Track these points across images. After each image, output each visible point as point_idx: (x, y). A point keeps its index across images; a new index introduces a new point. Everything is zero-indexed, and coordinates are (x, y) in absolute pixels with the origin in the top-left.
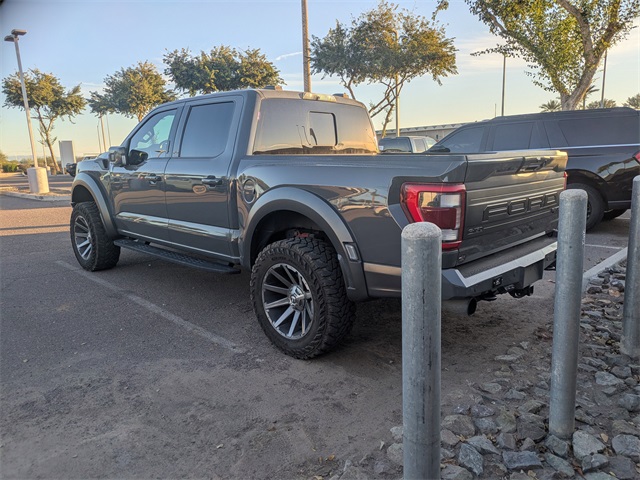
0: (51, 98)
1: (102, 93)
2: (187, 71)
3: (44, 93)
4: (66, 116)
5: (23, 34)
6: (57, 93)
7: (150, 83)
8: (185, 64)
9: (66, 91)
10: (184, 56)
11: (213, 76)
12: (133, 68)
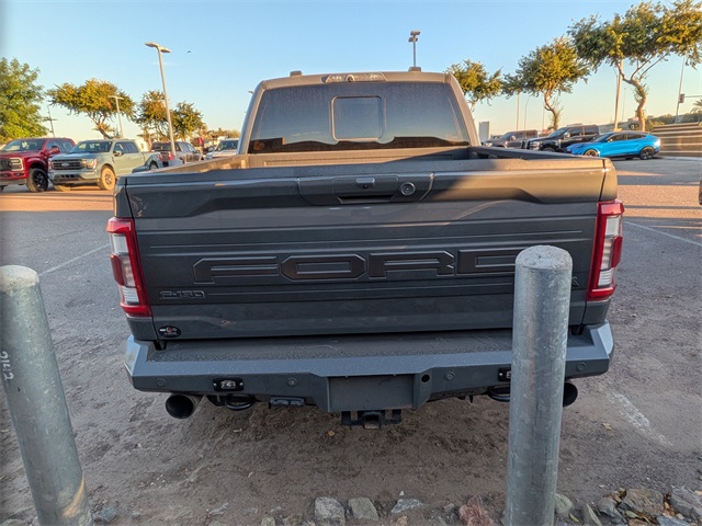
0: (475, 85)
1: (514, 75)
2: (591, 40)
3: (469, 80)
4: (485, 100)
5: (418, 33)
6: (480, 79)
7: (561, 59)
8: (589, 33)
9: (488, 76)
10: (592, 23)
11: (620, 41)
12: (548, 45)
